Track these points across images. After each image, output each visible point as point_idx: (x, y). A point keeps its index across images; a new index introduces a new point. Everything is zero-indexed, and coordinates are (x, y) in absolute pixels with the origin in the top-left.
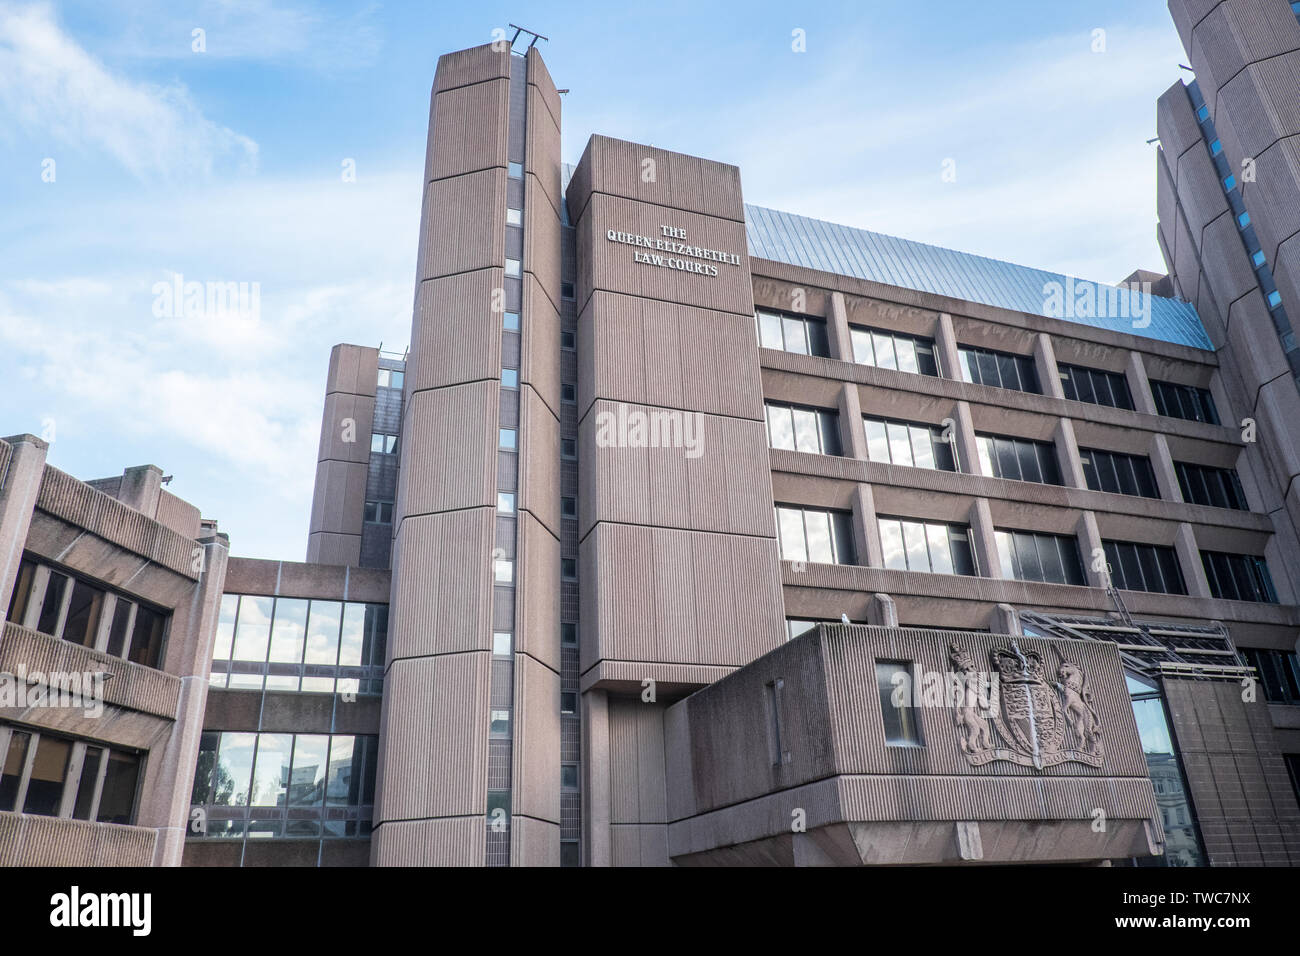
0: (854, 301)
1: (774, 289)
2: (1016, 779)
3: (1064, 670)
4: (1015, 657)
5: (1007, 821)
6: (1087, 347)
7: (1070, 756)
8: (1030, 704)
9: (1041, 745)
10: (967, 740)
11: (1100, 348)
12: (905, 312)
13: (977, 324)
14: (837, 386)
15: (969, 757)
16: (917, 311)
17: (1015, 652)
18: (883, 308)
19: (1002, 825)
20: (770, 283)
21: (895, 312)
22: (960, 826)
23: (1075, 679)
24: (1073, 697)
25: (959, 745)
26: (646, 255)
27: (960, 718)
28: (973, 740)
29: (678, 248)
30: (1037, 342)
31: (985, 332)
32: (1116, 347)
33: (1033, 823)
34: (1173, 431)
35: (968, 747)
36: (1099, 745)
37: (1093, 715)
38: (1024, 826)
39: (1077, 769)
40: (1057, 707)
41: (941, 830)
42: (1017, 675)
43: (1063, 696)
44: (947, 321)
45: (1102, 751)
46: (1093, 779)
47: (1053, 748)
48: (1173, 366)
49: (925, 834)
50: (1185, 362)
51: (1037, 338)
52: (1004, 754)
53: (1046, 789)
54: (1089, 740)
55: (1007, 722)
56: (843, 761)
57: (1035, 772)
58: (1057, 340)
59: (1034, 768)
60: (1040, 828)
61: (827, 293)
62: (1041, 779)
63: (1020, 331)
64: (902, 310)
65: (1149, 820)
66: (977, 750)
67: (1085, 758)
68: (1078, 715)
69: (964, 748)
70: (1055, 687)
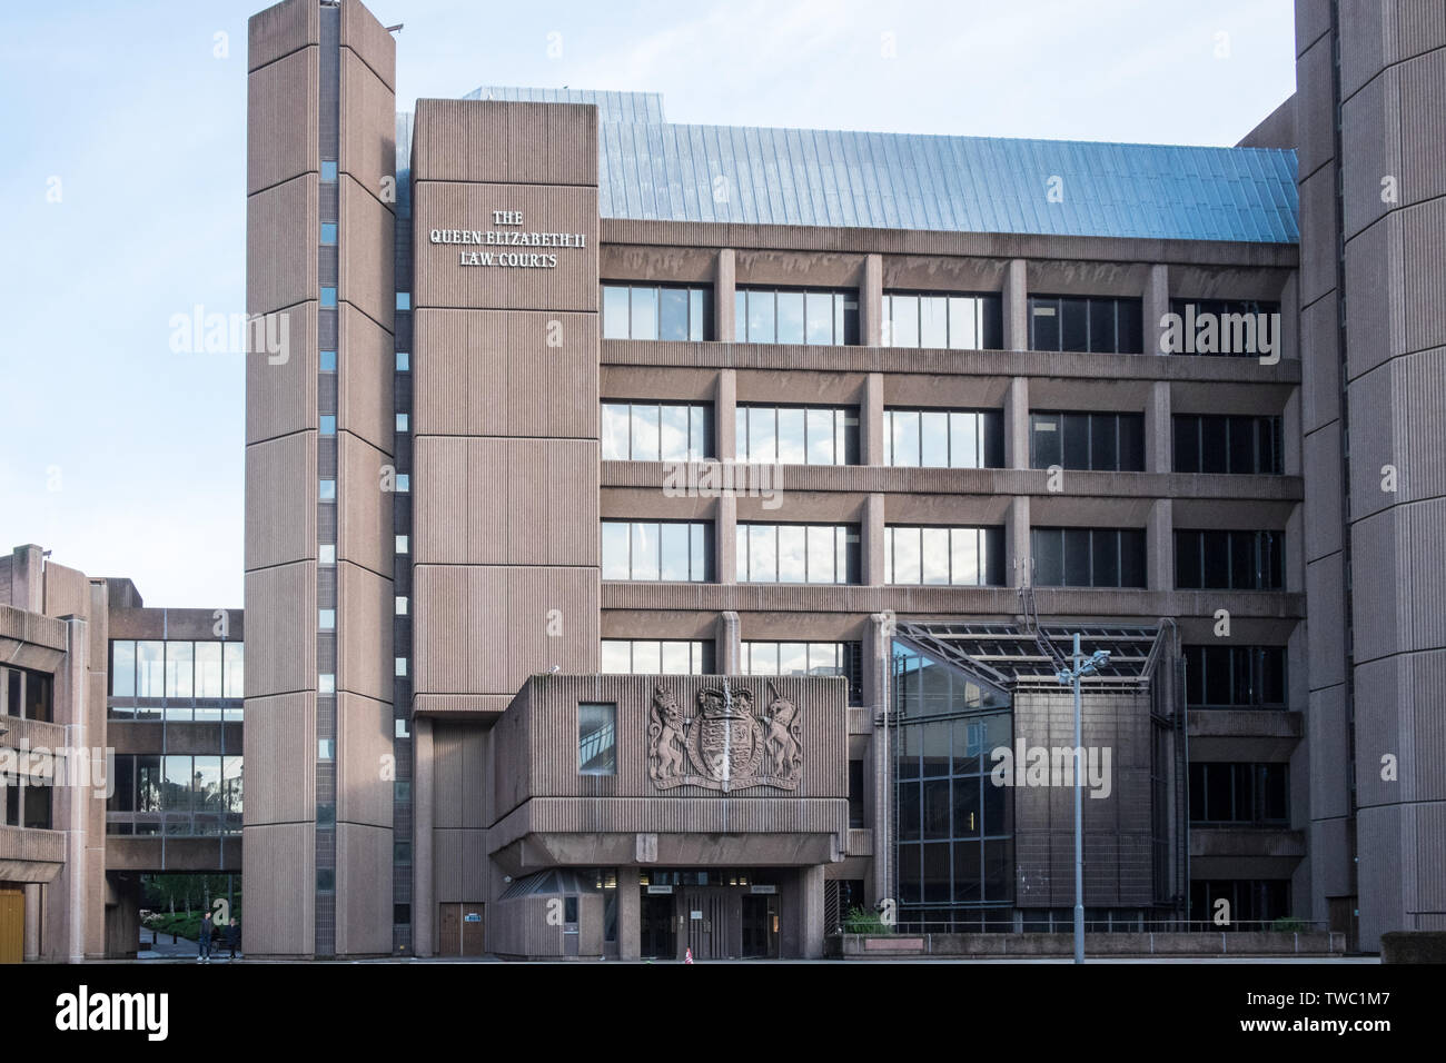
0: (749, 257)
1: (646, 257)
2: (702, 800)
3: (775, 706)
4: (721, 696)
5: (688, 834)
6: (1084, 268)
7: (763, 781)
8: (727, 738)
9: (731, 772)
10: (658, 769)
11: (1104, 267)
12: (820, 259)
13: (921, 261)
14: (711, 375)
15: (657, 783)
16: (834, 256)
17: (724, 691)
18: (788, 260)
19: (683, 836)
20: (641, 251)
21: (804, 263)
22: (638, 836)
23: (786, 714)
24: (779, 730)
25: (649, 773)
26: (474, 254)
27: (653, 751)
28: (663, 770)
29: (511, 237)
30: (1005, 275)
31: (932, 270)
32: (1129, 263)
33: (715, 836)
34: (1183, 375)
35: (657, 774)
36: (799, 772)
37: (797, 745)
38: (706, 838)
39: (771, 792)
40: (759, 739)
41: (623, 839)
42: (718, 712)
43: (768, 728)
44: (875, 265)
45: (800, 775)
46: (783, 800)
47: (746, 773)
48: (1220, 278)
49: (610, 843)
50: (1240, 268)
51: (1007, 269)
52: (694, 780)
53: (730, 809)
54: (787, 766)
55: (701, 753)
56: (537, 787)
57: (722, 794)
58: (1038, 266)
59: (721, 791)
60: (723, 839)
61: (714, 252)
62: (728, 800)
63: (981, 263)
64: (814, 258)
65: (836, 834)
66: (665, 776)
67: (778, 782)
68: (781, 745)
69: (653, 774)
70: (762, 721)
